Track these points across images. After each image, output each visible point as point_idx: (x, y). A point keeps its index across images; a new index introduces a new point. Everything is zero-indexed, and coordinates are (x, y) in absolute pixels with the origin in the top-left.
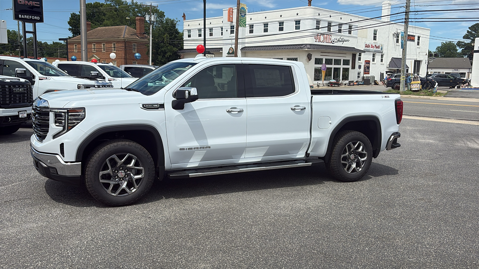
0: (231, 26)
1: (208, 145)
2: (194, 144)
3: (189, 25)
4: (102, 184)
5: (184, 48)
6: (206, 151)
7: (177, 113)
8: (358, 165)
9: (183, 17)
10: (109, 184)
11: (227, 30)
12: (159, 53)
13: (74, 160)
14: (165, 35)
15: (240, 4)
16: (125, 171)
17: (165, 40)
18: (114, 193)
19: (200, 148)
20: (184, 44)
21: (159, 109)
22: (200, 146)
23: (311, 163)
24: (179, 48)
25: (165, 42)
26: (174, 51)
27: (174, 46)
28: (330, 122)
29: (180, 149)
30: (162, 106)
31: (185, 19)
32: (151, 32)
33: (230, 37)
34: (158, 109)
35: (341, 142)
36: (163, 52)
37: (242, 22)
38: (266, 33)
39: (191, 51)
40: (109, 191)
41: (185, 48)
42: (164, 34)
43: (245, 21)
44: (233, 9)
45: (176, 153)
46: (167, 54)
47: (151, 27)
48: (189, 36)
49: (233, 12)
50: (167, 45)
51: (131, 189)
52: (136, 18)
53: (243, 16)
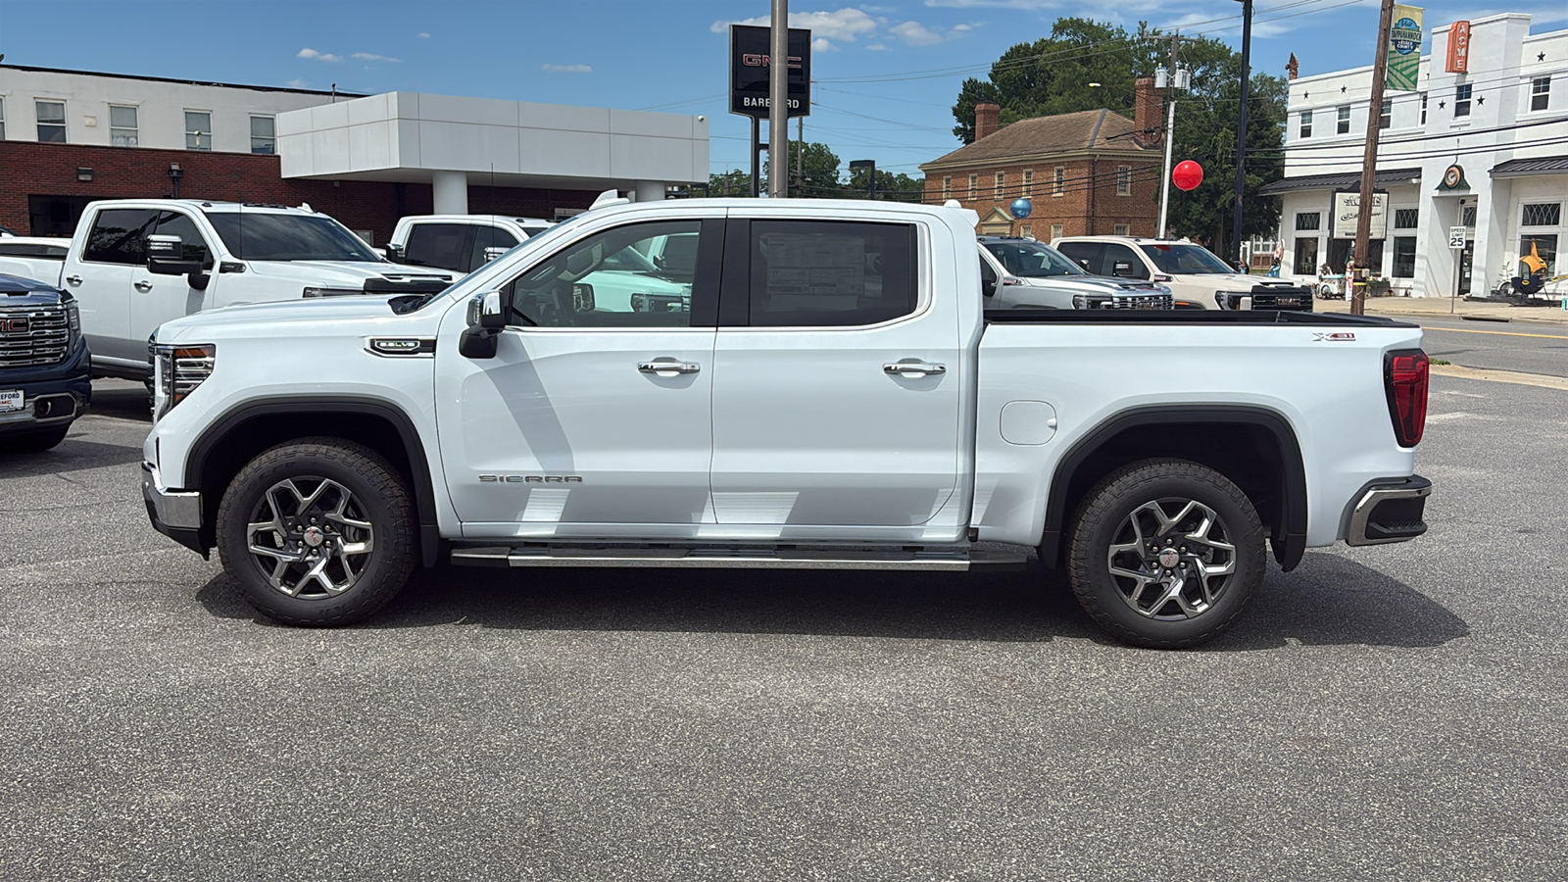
0: (1460, 89)
1: (573, 472)
2: (528, 464)
3: (1306, 95)
4: (255, 557)
5: (1286, 176)
6: (570, 490)
8: (1192, 591)
9: (1288, 67)
10: (275, 561)
11: (1442, 105)
12: (1195, 196)
13: (180, 485)
14: (1221, 134)
15: (1392, 7)
16: (322, 528)
17: (1220, 151)
18: (289, 587)
19: (547, 479)
20: (1287, 162)
21: (420, 354)
22: (546, 472)
23: (968, 562)
24: (1266, 174)
25: (1218, 157)
26: (1246, 186)
27: (1252, 167)
28: (1053, 421)
29: (483, 478)
30: (429, 346)
31: (1294, 74)
32: (1171, 126)
33: (1451, 127)
34: (416, 353)
35: (1108, 497)
36: (1208, 191)
37: (1401, 71)
39: (1314, 182)
40: (275, 579)
41: (1288, 173)
42: (1218, 129)
43: (1414, 68)
44: (1470, 26)
45: (469, 489)
46: (1223, 197)
47: (1172, 108)
48: (1306, 132)
50: (1225, 166)
52: (1137, 84)
53: (1406, 52)
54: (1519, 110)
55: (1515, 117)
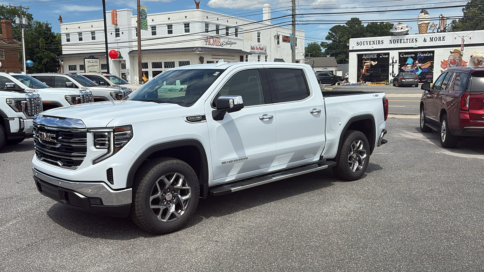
0: (116, 29)
1: (246, 156)
2: (234, 156)
3: (67, 29)
4: (152, 210)
5: (63, 54)
6: (243, 163)
7: (217, 124)
8: (360, 163)
9: (59, 19)
10: (159, 209)
11: (111, 34)
12: (34, 60)
13: (125, 187)
14: (40, 40)
15: (140, 6)
16: (172, 193)
17: (41, 45)
18: (164, 219)
19: (239, 160)
20: (63, 49)
21: (202, 121)
22: (239, 157)
23: (327, 165)
24: (57, 53)
25: (40, 47)
26: (51, 57)
27: (52, 51)
28: (340, 123)
29: (223, 163)
30: (203, 118)
31: (61, 22)
32: (23, 37)
33: (115, 40)
34: (201, 121)
35: (347, 142)
36: (39, 58)
37: (143, 24)
38: (154, 36)
39: (72, 56)
40: (159, 217)
41: (64, 53)
42: (39, 38)
43: (146, 24)
44: (116, 12)
45: (219, 168)
46: (44, 60)
47: (23, 31)
48: (68, 40)
49: (117, 14)
50: (43, 50)
51: (179, 212)
52: (1, 21)
53: (144, 19)
54: (133, 36)
55: (132, 38)
